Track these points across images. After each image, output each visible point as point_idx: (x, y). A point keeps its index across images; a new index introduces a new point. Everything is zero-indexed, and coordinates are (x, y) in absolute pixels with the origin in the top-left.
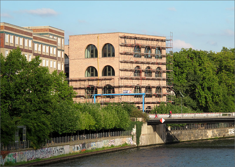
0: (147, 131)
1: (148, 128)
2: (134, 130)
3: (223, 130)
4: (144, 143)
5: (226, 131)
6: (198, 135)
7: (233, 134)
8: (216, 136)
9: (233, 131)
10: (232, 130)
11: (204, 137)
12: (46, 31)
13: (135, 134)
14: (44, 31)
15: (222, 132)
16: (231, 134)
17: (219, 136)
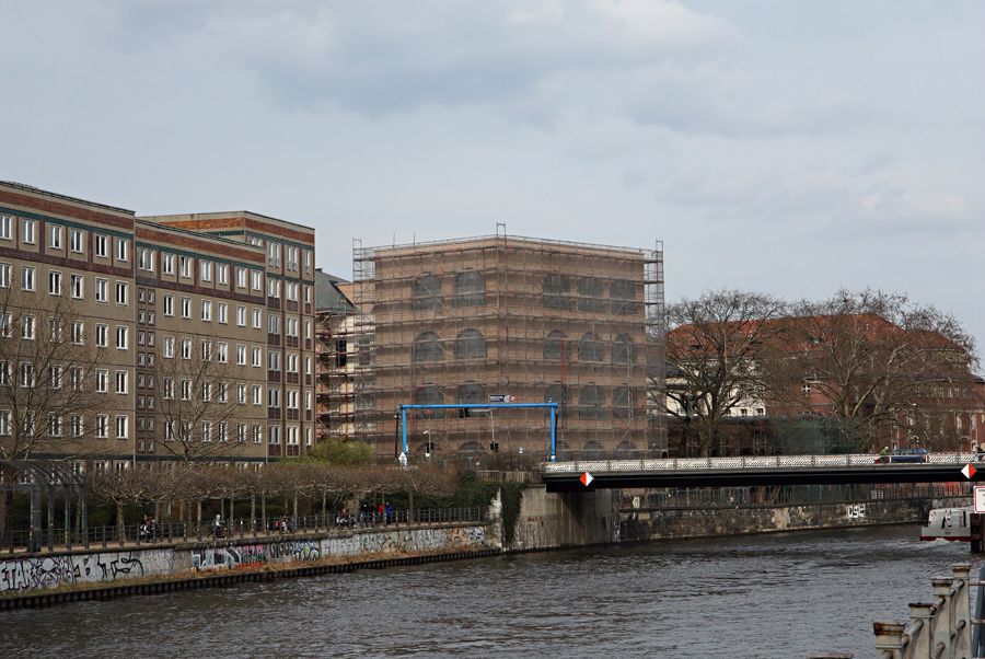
0: (547, 508)
1: (547, 499)
2: (497, 506)
3: (828, 509)
4: (535, 544)
5: (838, 511)
6: (740, 522)
7: (862, 520)
8: (806, 524)
9: (862, 512)
10: (856, 507)
11: (761, 527)
12: (238, 224)
13: (498, 516)
14: (232, 226)
15: (824, 513)
16: (854, 519)
17: (815, 524)
